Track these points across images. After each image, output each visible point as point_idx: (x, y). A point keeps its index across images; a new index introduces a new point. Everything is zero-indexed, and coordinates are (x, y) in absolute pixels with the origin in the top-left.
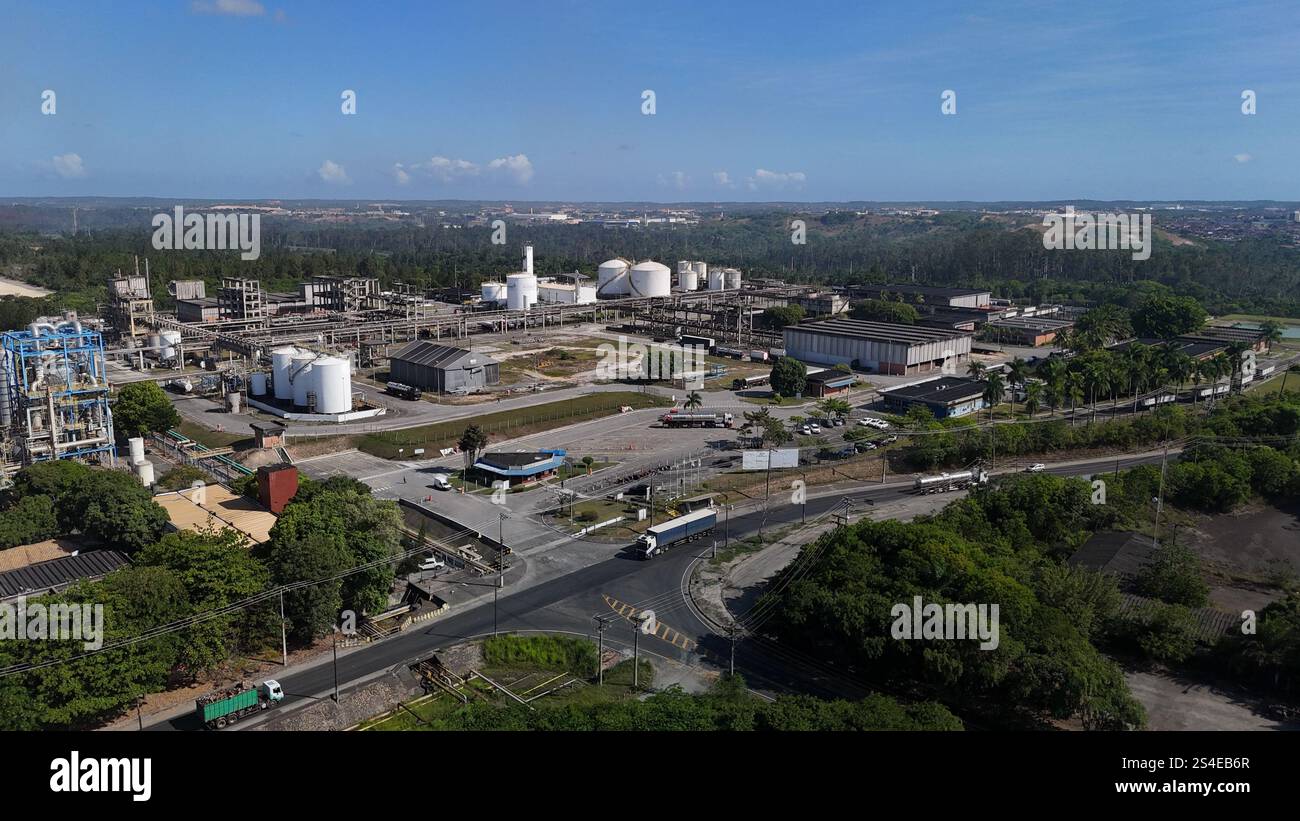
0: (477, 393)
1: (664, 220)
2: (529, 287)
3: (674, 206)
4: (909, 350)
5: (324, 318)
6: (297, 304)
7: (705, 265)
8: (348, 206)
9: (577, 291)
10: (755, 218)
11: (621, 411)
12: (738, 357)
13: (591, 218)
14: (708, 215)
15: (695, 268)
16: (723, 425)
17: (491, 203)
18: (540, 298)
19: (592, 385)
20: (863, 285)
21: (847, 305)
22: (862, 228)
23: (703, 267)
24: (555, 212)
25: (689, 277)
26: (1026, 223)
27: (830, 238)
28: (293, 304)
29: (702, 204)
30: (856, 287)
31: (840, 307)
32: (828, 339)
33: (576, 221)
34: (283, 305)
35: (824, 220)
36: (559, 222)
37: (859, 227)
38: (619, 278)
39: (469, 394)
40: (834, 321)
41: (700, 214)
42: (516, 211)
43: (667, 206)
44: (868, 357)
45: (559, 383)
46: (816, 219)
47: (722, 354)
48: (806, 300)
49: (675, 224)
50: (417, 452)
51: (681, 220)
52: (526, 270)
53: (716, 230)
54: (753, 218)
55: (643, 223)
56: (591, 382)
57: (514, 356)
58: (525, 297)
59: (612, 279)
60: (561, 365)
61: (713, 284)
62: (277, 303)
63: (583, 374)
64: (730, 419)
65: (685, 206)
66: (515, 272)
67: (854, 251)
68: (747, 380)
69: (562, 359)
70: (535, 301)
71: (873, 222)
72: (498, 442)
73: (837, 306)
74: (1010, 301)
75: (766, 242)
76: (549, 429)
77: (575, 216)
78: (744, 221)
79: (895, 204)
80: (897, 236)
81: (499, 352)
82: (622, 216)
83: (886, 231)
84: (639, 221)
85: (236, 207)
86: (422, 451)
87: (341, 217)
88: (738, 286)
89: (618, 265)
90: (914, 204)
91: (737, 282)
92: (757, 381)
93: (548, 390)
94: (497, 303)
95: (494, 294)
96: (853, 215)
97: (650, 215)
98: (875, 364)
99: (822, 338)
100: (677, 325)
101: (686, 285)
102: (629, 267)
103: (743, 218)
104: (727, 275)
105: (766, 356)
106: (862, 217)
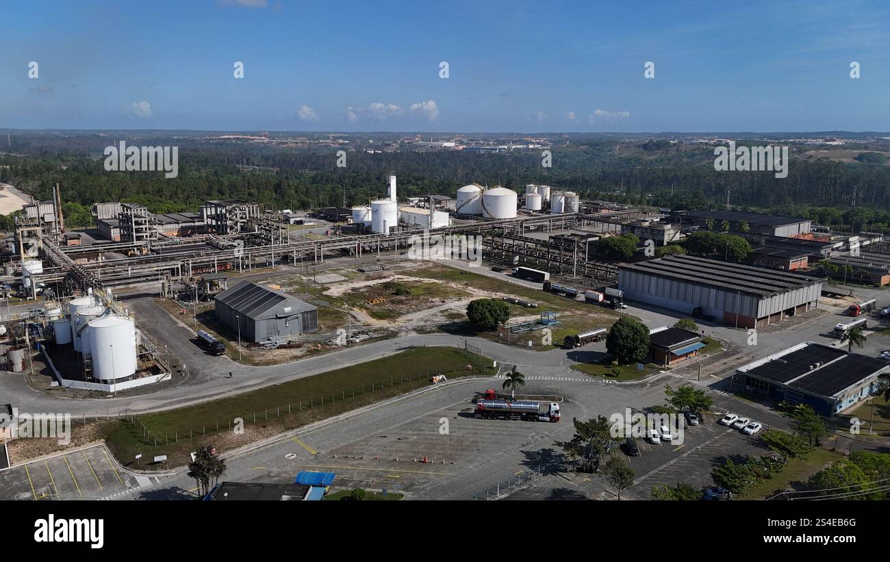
0: (289, 346)
1: (525, 146)
2: (389, 212)
3: (534, 136)
4: (760, 302)
5: (202, 241)
6: (197, 224)
7: (549, 189)
8: (310, 136)
9: (431, 215)
10: (593, 145)
11: (431, 382)
12: (572, 295)
13: (473, 145)
14: (558, 142)
15: (540, 192)
16: (548, 419)
17: (406, 134)
18: (401, 221)
19: (414, 334)
20: (689, 210)
21: (678, 234)
22: (674, 153)
23: (547, 190)
24: (448, 140)
25: (534, 199)
26: (806, 150)
27: (650, 161)
28: (193, 224)
29: (554, 134)
30: (683, 212)
31: (672, 235)
32: (668, 282)
33: (461, 148)
34: (184, 225)
35: (645, 147)
36: (449, 148)
37: (672, 152)
38: (473, 201)
39: (278, 348)
40: (671, 258)
41: (552, 141)
42: (423, 140)
43: (527, 135)
44: (712, 305)
45: (382, 329)
46: (639, 146)
47: (556, 291)
48: (639, 228)
49: (533, 150)
50: (157, 459)
51: (536, 146)
52: (390, 196)
53: (563, 154)
54: (590, 145)
55: (509, 148)
56: (414, 330)
57: (353, 289)
58: (385, 221)
59: (468, 202)
60: (393, 302)
61: (554, 206)
62: (179, 223)
63: (410, 316)
64: (557, 412)
65: (541, 135)
66: (379, 198)
67: (673, 173)
68: (580, 337)
69: (397, 294)
70: (395, 224)
71: (683, 148)
72: (271, 435)
73: (669, 235)
74: (828, 228)
75: (601, 164)
76: (340, 413)
77: (462, 143)
78: (584, 147)
79: (695, 134)
80: (702, 159)
81: (340, 282)
82: (495, 143)
83: (694, 155)
84: (506, 147)
85: (234, 137)
86: (164, 458)
87: (300, 144)
88: (576, 209)
89: (473, 189)
90: (709, 134)
91: (576, 204)
92: (592, 336)
93: (364, 342)
94: (364, 225)
95: (362, 217)
96: (667, 143)
97: (515, 142)
98: (720, 314)
99: (661, 280)
100: (515, 253)
101: (532, 205)
102: (482, 191)
103: (583, 145)
104: (566, 199)
105: (601, 297)
106: (675, 145)
